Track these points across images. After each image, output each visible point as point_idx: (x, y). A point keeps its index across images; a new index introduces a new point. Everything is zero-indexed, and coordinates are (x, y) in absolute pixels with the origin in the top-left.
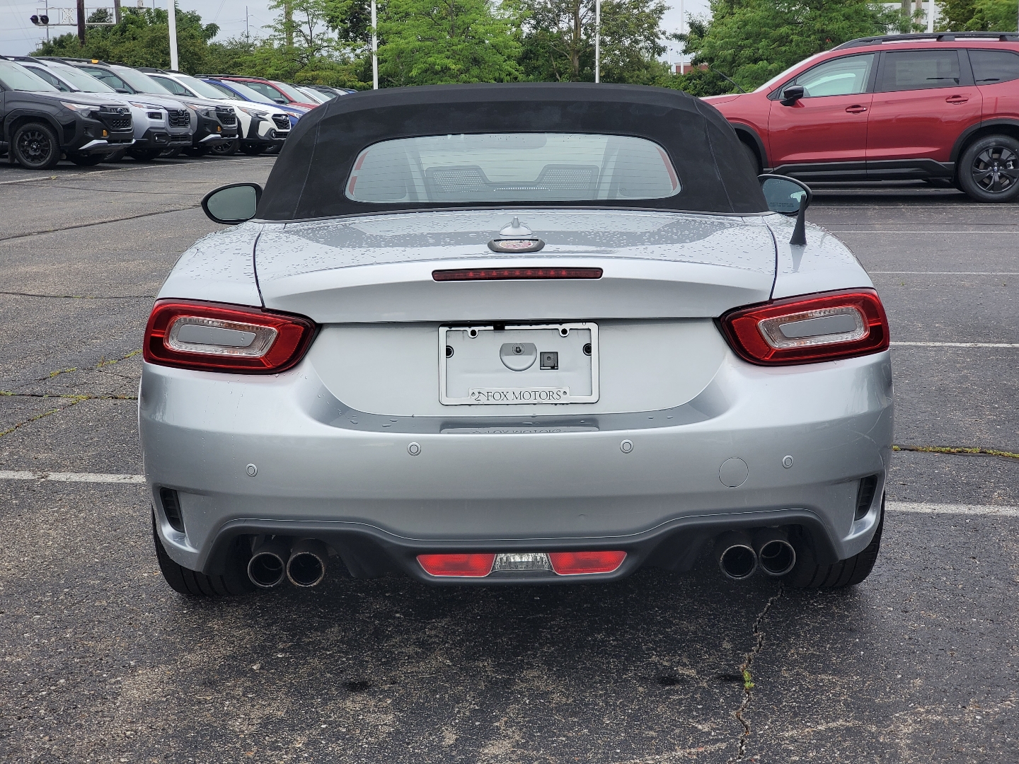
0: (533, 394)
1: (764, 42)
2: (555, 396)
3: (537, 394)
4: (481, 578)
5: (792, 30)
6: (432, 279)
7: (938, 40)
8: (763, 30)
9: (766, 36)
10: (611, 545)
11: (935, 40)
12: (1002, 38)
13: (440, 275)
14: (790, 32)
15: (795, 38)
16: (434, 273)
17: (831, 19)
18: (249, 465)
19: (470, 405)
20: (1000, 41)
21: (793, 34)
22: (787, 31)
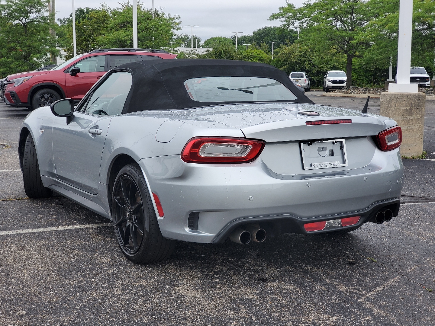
1: (4, 50)
2: (336, 165)
3: (331, 164)
4: (322, 230)
6: (306, 124)
7: (129, 51)
9: (4, 47)
10: (355, 215)
11: (128, 51)
13: (308, 123)
17: (32, 41)
18: (250, 197)
19: (312, 170)
20: (152, 52)
21: (16, 46)
22: (14, 45)
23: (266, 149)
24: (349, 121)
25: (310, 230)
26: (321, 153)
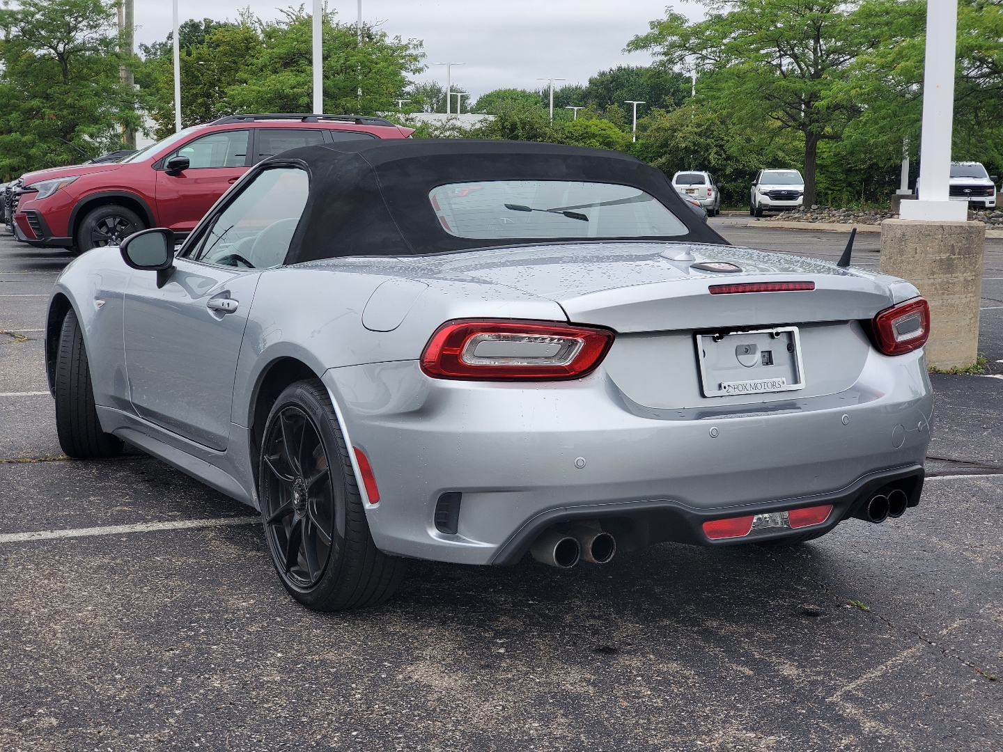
0: (763, 385)
1: (14, 115)
2: (777, 385)
3: (766, 385)
4: (745, 537)
5: (42, 103)
6: (709, 292)
7: (302, 121)
8: (12, 101)
9: (16, 108)
10: (821, 501)
12: (358, 121)
13: (715, 289)
14: (41, 105)
15: (48, 111)
16: (710, 287)
17: (80, 96)
18: (578, 458)
19: (721, 397)
20: (356, 124)
21: (43, 107)
22: (39, 104)
23: (617, 348)
24: (809, 286)
25: (715, 536)
26: (742, 358)
